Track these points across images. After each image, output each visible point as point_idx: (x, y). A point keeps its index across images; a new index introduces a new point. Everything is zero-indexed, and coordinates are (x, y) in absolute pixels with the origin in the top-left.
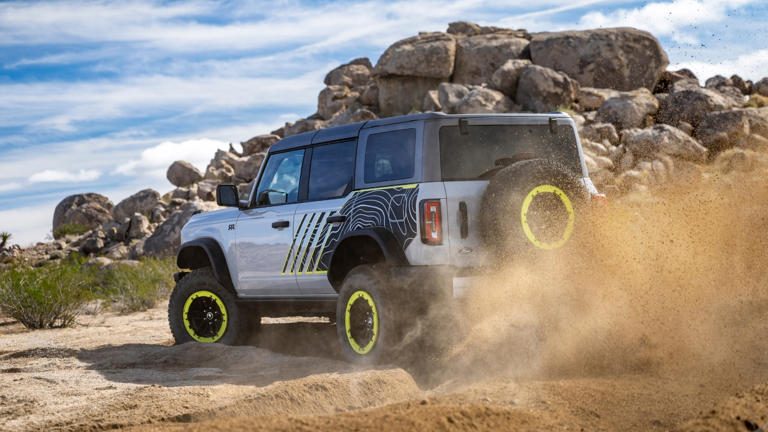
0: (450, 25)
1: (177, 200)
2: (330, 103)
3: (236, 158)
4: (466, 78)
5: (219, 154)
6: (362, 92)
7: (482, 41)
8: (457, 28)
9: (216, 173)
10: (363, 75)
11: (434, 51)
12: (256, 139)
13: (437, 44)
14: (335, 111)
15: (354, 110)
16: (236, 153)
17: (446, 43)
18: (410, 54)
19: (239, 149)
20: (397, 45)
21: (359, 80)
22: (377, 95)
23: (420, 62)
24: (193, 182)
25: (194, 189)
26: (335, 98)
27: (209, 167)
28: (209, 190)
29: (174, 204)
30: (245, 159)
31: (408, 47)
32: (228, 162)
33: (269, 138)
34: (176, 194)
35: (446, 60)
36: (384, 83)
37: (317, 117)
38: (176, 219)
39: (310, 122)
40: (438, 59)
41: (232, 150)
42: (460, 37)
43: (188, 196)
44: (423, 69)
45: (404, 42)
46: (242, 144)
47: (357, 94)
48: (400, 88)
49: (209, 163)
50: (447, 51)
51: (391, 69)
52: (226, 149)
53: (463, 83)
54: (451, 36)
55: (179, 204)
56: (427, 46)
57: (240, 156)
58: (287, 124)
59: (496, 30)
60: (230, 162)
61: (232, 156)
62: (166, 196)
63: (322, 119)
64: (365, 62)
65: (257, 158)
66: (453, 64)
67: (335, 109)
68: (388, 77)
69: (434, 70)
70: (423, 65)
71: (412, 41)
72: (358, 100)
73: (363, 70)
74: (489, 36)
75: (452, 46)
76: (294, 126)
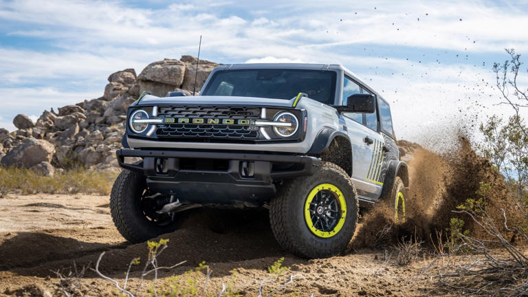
0: (183, 57)
1: (20, 136)
2: (111, 92)
3: (55, 117)
4: (189, 87)
5: (45, 113)
6: (130, 88)
7: (201, 68)
8: (186, 59)
9: (43, 123)
10: (131, 78)
11: (173, 70)
12: (67, 107)
13: (175, 66)
14: (114, 97)
15: (125, 98)
16: (54, 113)
17: (180, 66)
18: (160, 70)
19: (57, 112)
20: (153, 64)
21: (127, 81)
22: (139, 90)
23: (165, 76)
24: (28, 127)
25: (30, 131)
26: (115, 89)
27: (38, 120)
28: (39, 133)
29: (18, 138)
30: (61, 118)
31: (159, 66)
32: (50, 118)
33: (74, 108)
34: (19, 133)
35: (179, 76)
36: (144, 84)
37: (103, 99)
38: (21, 147)
39: (99, 101)
40: (175, 75)
41: (52, 111)
42: (188, 64)
43: (26, 134)
44: (166, 79)
45: (157, 63)
46: (59, 109)
47: (127, 89)
48: (152, 88)
49: (39, 117)
50: (180, 71)
51: (148, 77)
52: (49, 110)
53: (187, 89)
54: (183, 63)
55: (21, 139)
56: (170, 67)
57: (57, 115)
58: (85, 101)
59: (207, 63)
60: (52, 118)
61: (53, 115)
62: (12, 134)
63: (106, 100)
64: (132, 71)
65: (68, 118)
66: (183, 79)
67: (114, 96)
68: (146, 81)
69: (172, 81)
70: (167, 77)
71: (161, 63)
72: (127, 92)
73: (130, 75)
74: (204, 65)
75: (183, 69)
76: (90, 102)
